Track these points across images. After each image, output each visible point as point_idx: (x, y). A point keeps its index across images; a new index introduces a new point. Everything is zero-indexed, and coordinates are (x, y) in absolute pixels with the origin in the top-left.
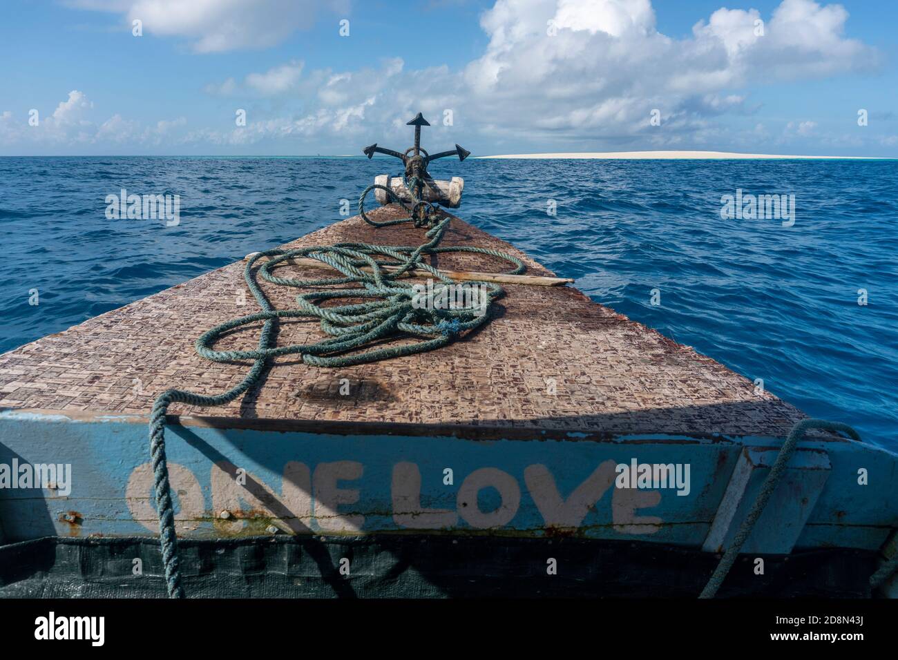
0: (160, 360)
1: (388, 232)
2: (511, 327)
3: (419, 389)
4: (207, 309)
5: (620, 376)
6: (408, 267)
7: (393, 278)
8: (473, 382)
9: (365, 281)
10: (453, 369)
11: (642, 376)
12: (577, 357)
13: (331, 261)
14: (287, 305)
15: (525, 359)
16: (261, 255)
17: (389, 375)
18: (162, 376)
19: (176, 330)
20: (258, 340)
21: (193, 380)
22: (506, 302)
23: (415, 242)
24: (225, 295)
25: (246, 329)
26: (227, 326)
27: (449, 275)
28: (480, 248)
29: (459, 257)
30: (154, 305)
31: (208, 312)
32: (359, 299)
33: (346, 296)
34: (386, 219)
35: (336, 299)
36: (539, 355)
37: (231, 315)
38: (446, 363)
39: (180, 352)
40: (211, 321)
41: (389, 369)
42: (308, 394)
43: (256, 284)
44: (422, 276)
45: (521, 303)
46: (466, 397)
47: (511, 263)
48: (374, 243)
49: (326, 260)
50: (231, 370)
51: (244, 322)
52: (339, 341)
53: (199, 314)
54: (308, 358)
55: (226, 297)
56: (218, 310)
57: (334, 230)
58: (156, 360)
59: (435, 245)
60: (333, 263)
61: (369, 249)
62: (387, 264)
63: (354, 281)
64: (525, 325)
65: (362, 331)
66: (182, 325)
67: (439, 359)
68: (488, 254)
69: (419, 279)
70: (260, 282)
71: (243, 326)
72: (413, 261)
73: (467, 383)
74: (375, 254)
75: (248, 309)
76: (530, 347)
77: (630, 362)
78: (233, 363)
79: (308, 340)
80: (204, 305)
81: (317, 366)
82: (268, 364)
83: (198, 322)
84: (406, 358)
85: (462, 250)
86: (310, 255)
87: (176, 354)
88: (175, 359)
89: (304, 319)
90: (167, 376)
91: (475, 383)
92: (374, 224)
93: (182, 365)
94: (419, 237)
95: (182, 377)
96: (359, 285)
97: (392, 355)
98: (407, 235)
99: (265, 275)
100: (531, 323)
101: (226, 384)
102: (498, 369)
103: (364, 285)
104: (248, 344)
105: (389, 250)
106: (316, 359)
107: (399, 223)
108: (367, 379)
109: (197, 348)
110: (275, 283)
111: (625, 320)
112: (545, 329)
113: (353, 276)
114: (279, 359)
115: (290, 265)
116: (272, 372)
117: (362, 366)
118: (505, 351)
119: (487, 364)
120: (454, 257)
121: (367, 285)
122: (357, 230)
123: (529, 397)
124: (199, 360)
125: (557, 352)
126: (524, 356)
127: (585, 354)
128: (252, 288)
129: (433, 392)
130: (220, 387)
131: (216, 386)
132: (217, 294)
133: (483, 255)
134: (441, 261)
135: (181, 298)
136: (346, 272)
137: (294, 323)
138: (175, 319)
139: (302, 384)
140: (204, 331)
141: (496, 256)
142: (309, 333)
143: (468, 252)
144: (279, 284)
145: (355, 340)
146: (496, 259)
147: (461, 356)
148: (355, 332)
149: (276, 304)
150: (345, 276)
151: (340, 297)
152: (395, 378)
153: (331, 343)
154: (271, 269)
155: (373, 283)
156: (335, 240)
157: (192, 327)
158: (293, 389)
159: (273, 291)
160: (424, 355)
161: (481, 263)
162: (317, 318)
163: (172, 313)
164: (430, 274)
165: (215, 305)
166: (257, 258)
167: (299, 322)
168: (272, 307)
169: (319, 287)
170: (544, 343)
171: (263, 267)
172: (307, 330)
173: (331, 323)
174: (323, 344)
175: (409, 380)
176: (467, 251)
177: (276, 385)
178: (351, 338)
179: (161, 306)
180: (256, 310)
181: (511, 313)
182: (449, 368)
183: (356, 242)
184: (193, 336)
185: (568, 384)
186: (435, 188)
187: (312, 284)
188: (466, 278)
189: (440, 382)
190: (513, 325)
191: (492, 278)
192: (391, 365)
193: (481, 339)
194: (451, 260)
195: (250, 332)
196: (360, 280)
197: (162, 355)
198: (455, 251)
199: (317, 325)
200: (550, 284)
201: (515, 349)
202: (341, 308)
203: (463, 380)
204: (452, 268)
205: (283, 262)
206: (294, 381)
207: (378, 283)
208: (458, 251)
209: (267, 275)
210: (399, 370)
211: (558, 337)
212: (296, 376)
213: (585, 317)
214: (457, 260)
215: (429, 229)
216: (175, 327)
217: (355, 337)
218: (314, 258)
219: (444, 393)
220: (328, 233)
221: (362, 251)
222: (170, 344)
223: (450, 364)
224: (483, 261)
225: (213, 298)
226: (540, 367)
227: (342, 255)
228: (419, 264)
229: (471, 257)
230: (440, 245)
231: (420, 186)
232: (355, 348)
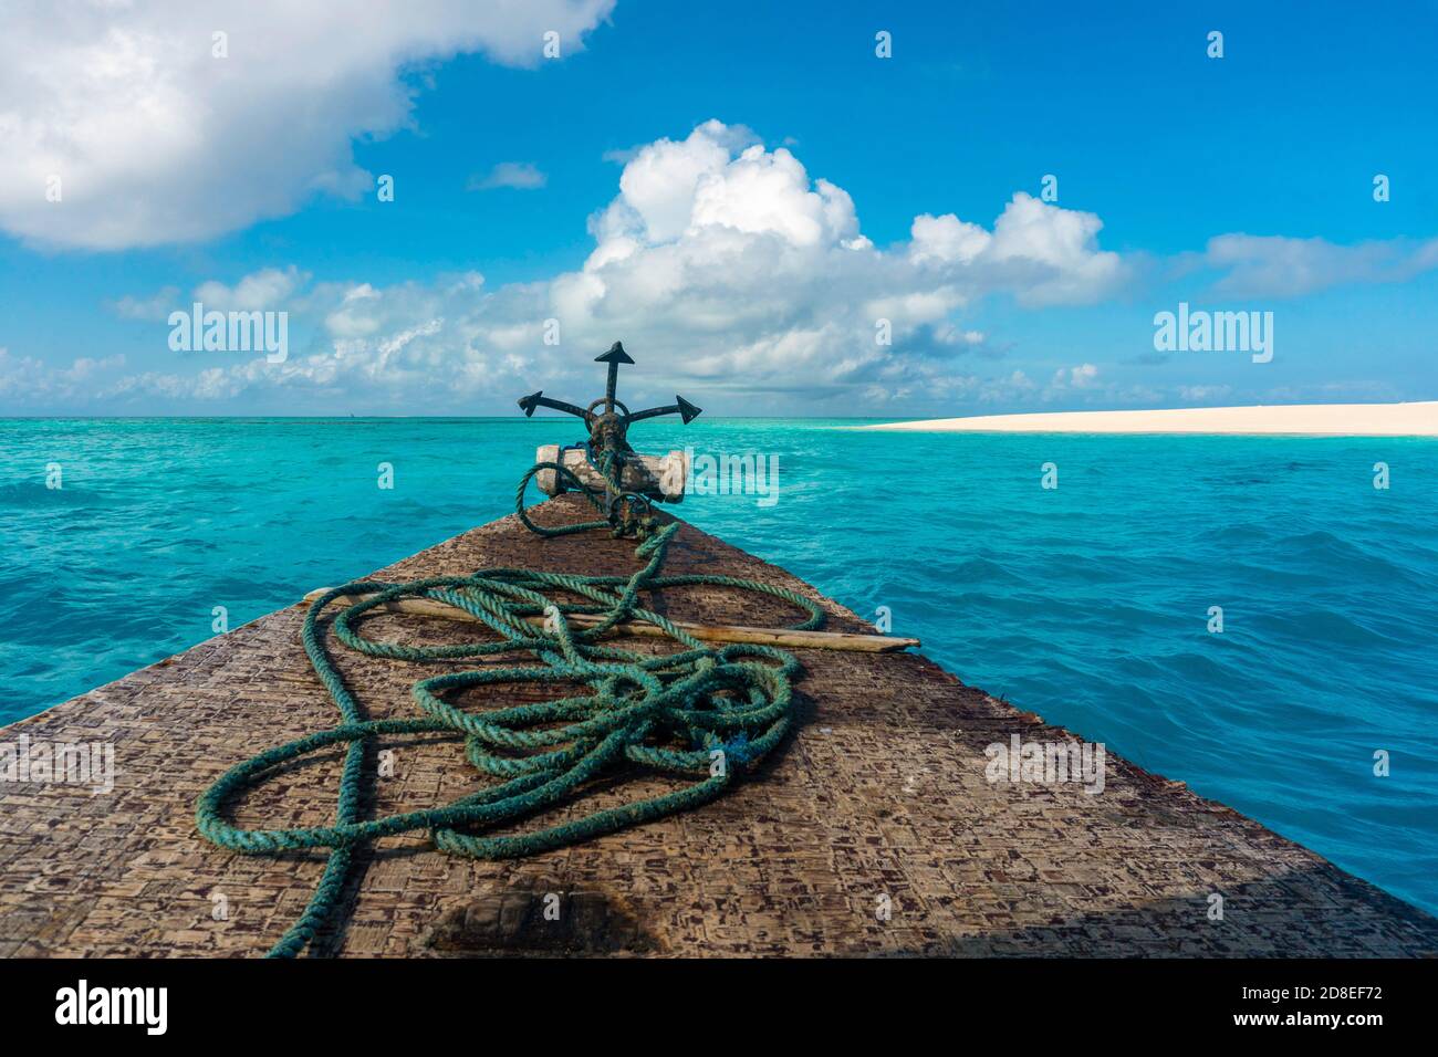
0: (111, 853)
1: (566, 548)
2: (838, 744)
3: (698, 913)
4: (224, 715)
5: (1083, 856)
6: (618, 616)
7: (591, 641)
8: (805, 887)
9: (541, 648)
10: (755, 852)
11: (1126, 855)
12: (987, 815)
13: (470, 606)
14: (390, 703)
15: (888, 824)
16: (335, 594)
17: (627, 876)
18: (112, 901)
19: (154, 768)
20: (335, 791)
21: (186, 908)
22: (812, 686)
23: (619, 565)
24: (263, 680)
25: (308, 763)
26: (267, 760)
27: (695, 633)
28: (736, 577)
29: (703, 595)
30: (110, 706)
31: (226, 723)
32: (533, 685)
33: (507, 680)
34: (560, 522)
35: (489, 688)
36: (913, 809)
37: (275, 728)
38: (738, 837)
39: (159, 830)
40: (232, 744)
41: (624, 858)
42: (455, 936)
43: (328, 657)
44: (643, 634)
45: (839, 689)
46: (803, 930)
47: (796, 607)
48: (545, 568)
49: (463, 604)
50: (276, 875)
51: (303, 748)
52: (512, 793)
53: (206, 729)
54: (448, 839)
55: (264, 687)
56: (247, 716)
57: (469, 541)
58: (102, 853)
59: (656, 572)
60: (477, 609)
61: (540, 580)
62: (577, 612)
63: (521, 647)
64: (863, 739)
65: (555, 766)
66: (168, 756)
67: (721, 829)
68: (751, 590)
69: (638, 640)
70: (335, 651)
71: (300, 757)
72: (626, 605)
73: (794, 890)
74: (551, 591)
75: (312, 715)
76: (889, 791)
77: (1088, 821)
78: (280, 857)
79: (442, 787)
80: (218, 706)
81: (467, 857)
82: (359, 857)
83: (204, 748)
84: (654, 829)
85: (706, 583)
86: (430, 593)
87: (150, 836)
88: (146, 849)
89: (428, 736)
90: (125, 900)
91: (810, 889)
92: (542, 532)
93: (162, 865)
94: (623, 557)
95: (160, 902)
96: (529, 654)
97: (624, 824)
98: (602, 553)
99: (345, 636)
100: (871, 734)
101: (264, 918)
102: (844, 849)
103: (538, 653)
104: (313, 803)
105: (576, 582)
106: (466, 840)
107: (584, 530)
108: (581, 889)
109: (198, 818)
110: (364, 653)
111: (1038, 724)
112: (902, 747)
113: (516, 637)
114: (384, 842)
115: (391, 612)
116: (368, 876)
117: (565, 853)
118: (844, 803)
119: (821, 838)
120: (693, 595)
121: (547, 656)
122: (511, 542)
123: (930, 921)
124: (202, 850)
125: (945, 802)
126: (884, 814)
127: (997, 805)
128: (320, 665)
129: (729, 918)
130: (249, 928)
131: (240, 926)
132: (246, 680)
133: (745, 591)
134: (671, 603)
135: (168, 689)
136: (502, 629)
137: (409, 746)
138: (153, 742)
139: (440, 910)
140: (215, 771)
141: (768, 594)
142: (441, 770)
143: (716, 586)
144: (373, 655)
145: (543, 789)
146: (768, 598)
147: (763, 820)
148: (542, 768)
149: (369, 701)
150: (499, 637)
151: (496, 681)
152: (641, 884)
153: (493, 799)
154: (354, 622)
155: (558, 650)
156: (474, 562)
157: (190, 762)
158: (420, 926)
159: (361, 671)
160: (687, 818)
161: (744, 606)
162: (456, 736)
163: (146, 726)
164: (658, 630)
165: (241, 704)
166: (328, 599)
167: (419, 743)
168: (362, 712)
169: (452, 660)
170: (911, 780)
171: (338, 618)
172: (437, 762)
173: (487, 746)
174: (478, 801)
175: (672, 888)
176: (714, 584)
177: (379, 915)
178: (534, 785)
179: (125, 709)
180: (329, 716)
181: (827, 713)
182: (747, 850)
183: (514, 566)
184: (190, 786)
185: (995, 883)
186: (641, 467)
187: (438, 655)
188: (726, 637)
189: (736, 889)
190: (839, 740)
191: (772, 639)
192: (626, 847)
193: (790, 774)
194: (688, 601)
195: (316, 770)
196: (532, 647)
197: (118, 839)
198: (693, 584)
199: (458, 751)
200: (878, 648)
201: (863, 798)
202: (505, 711)
203: (783, 881)
204: (694, 617)
205: (379, 607)
206: (420, 901)
207: (568, 651)
208: (698, 583)
209: (348, 637)
210: (644, 859)
211: (934, 764)
212: (425, 888)
213: (964, 718)
214: (699, 600)
215: (639, 541)
216: (151, 763)
217: (543, 781)
218: (438, 599)
219: (753, 919)
220: (459, 548)
221: (526, 583)
222: (137, 807)
223: (746, 840)
224: (746, 603)
225: (236, 688)
226: (925, 842)
227: (490, 592)
228: (637, 612)
229: (725, 596)
230: (664, 572)
231: (619, 465)
232: (547, 807)
